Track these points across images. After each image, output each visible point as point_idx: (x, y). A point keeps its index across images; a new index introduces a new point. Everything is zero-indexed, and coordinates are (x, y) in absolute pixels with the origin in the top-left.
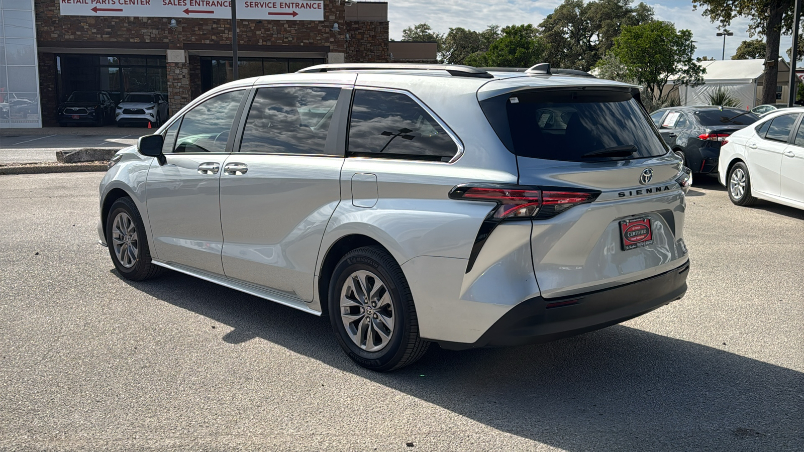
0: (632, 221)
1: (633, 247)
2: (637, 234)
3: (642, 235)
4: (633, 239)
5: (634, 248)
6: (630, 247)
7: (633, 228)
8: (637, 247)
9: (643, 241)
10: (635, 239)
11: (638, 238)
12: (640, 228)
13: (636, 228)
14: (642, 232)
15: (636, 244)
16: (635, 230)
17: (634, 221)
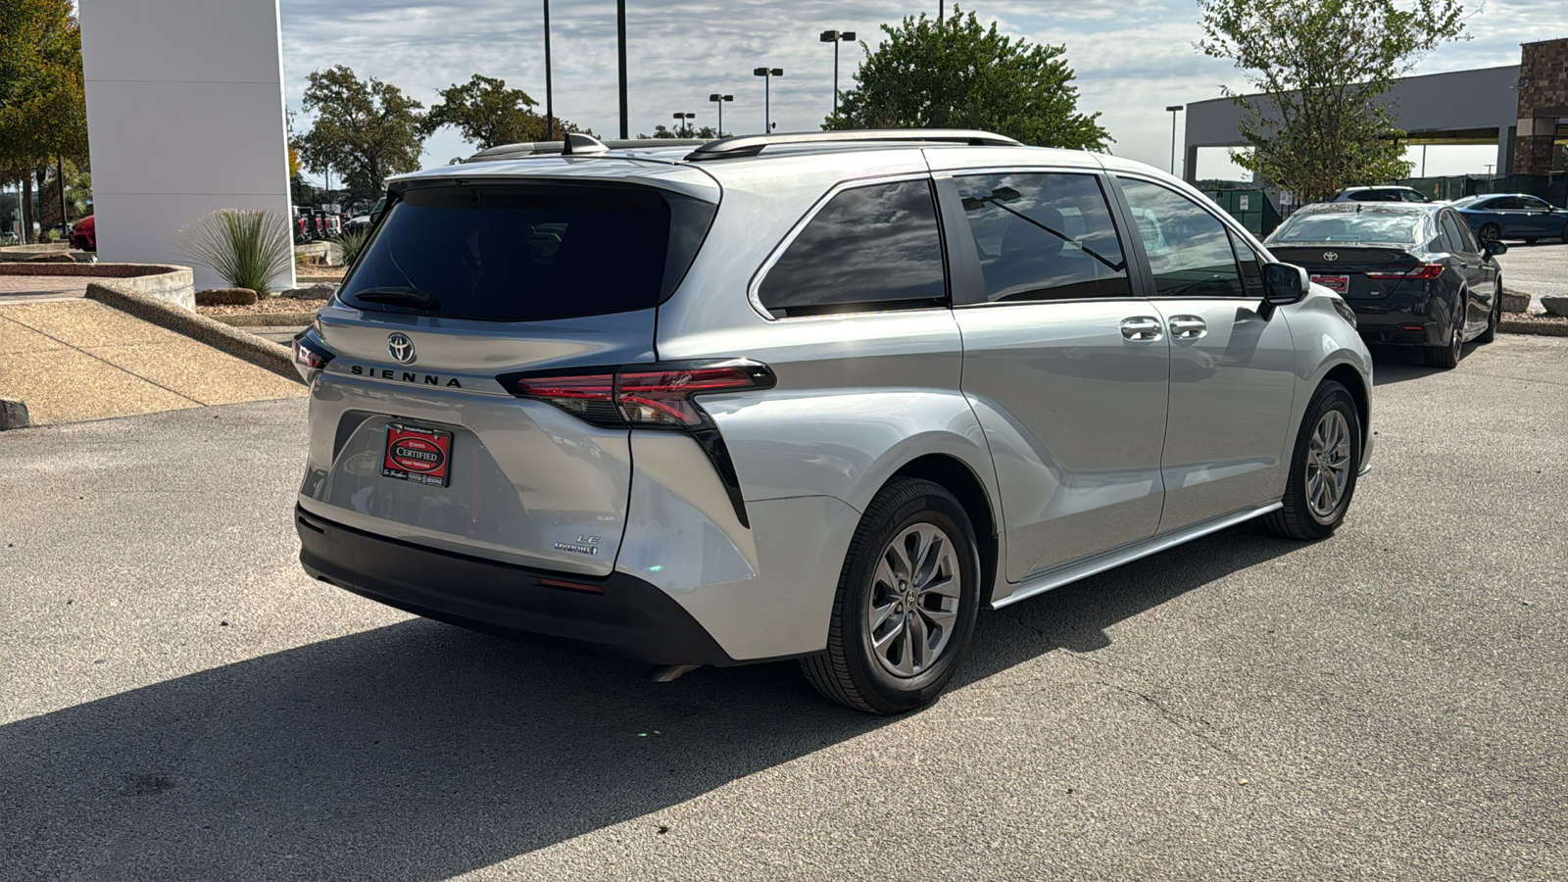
0: (409, 429)
1: (399, 475)
2: (415, 454)
3: (426, 461)
4: (405, 462)
5: (399, 478)
6: (393, 473)
7: (411, 444)
8: (406, 479)
9: (423, 474)
10: (409, 463)
11: (416, 464)
12: (423, 446)
13: (416, 445)
14: (427, 456)
15: (406, 473)
16: (413, 449)
17: (413, 430)
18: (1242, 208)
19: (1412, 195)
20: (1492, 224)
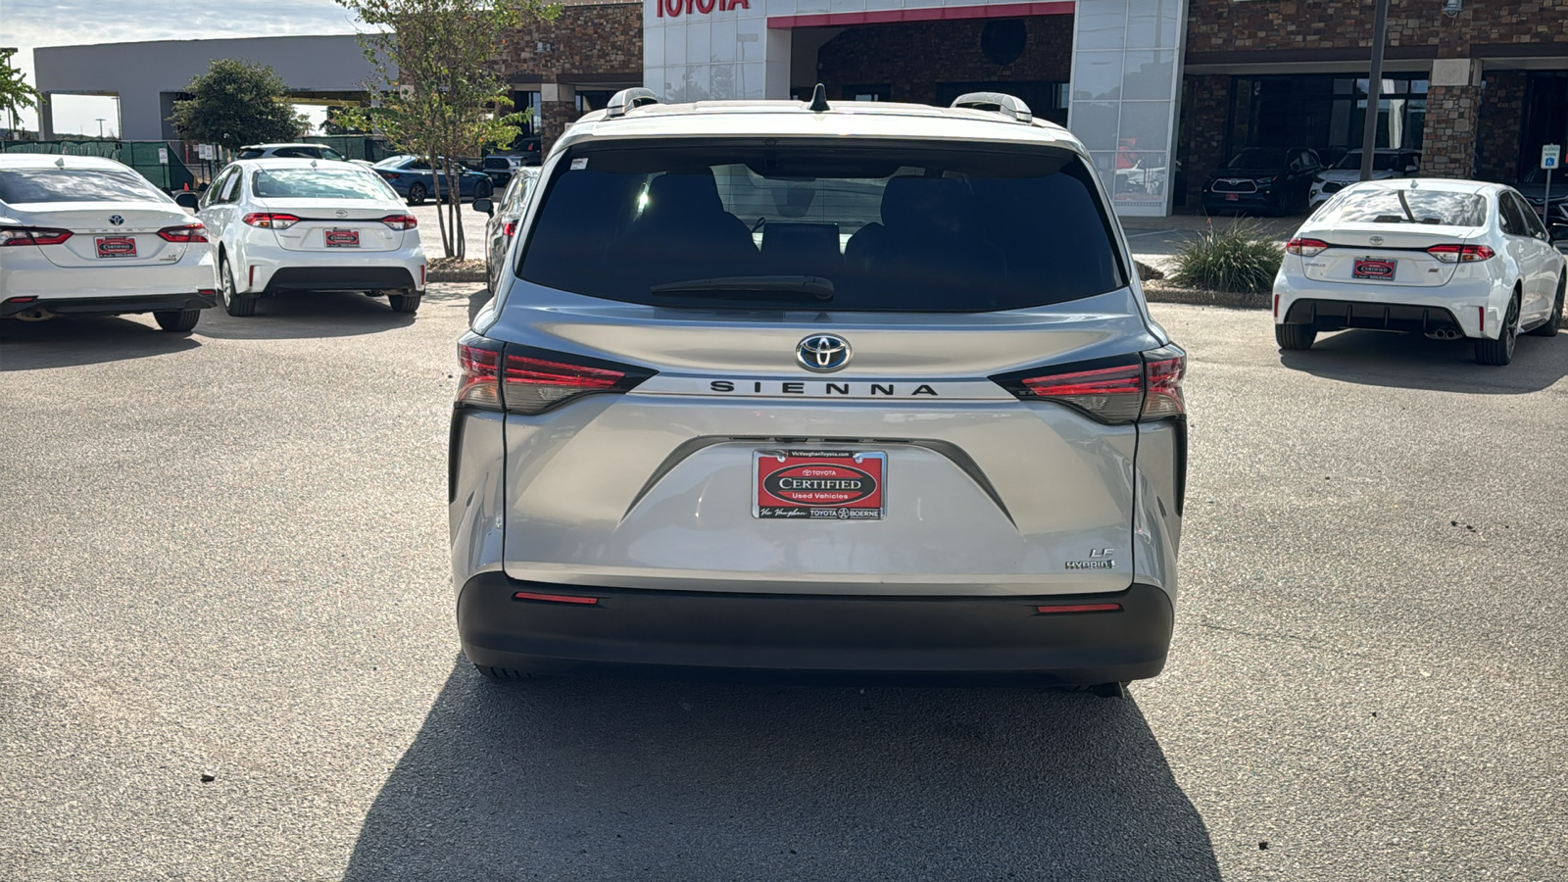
0: (802, 454)
1: (792, 513)
2: (819, 486)
3: (838, 491)
4: (798, 496)
6: (778, 512)
7: (807, 472)
8: (807, 517)
9: (838, 507)
10: (807, 496)
12: (835, 474)
13: (820, 473)
14: (841, 485)
15: (805, 509)
16: (811, 478)
17: (811, 454)
18: (161, 161)
19: (328, 152)
20: (419, 183)
